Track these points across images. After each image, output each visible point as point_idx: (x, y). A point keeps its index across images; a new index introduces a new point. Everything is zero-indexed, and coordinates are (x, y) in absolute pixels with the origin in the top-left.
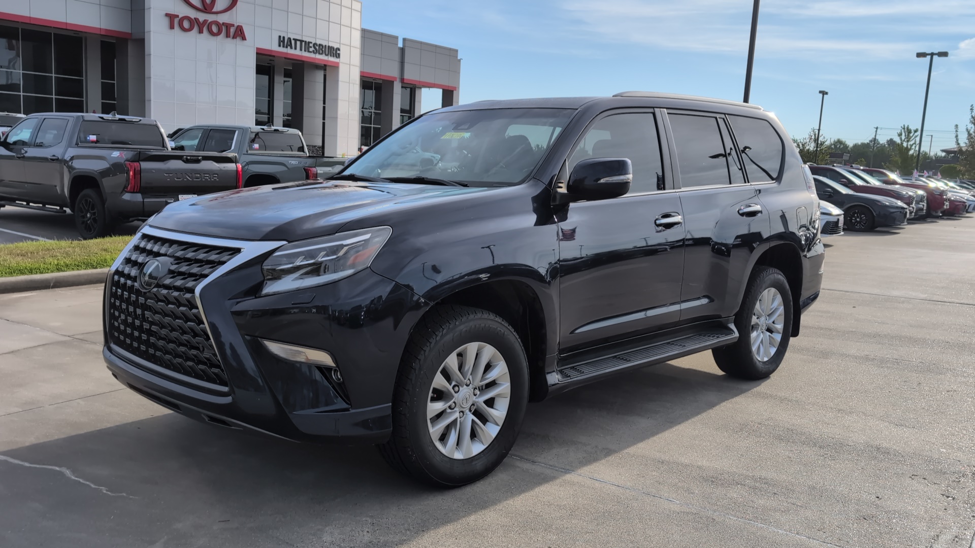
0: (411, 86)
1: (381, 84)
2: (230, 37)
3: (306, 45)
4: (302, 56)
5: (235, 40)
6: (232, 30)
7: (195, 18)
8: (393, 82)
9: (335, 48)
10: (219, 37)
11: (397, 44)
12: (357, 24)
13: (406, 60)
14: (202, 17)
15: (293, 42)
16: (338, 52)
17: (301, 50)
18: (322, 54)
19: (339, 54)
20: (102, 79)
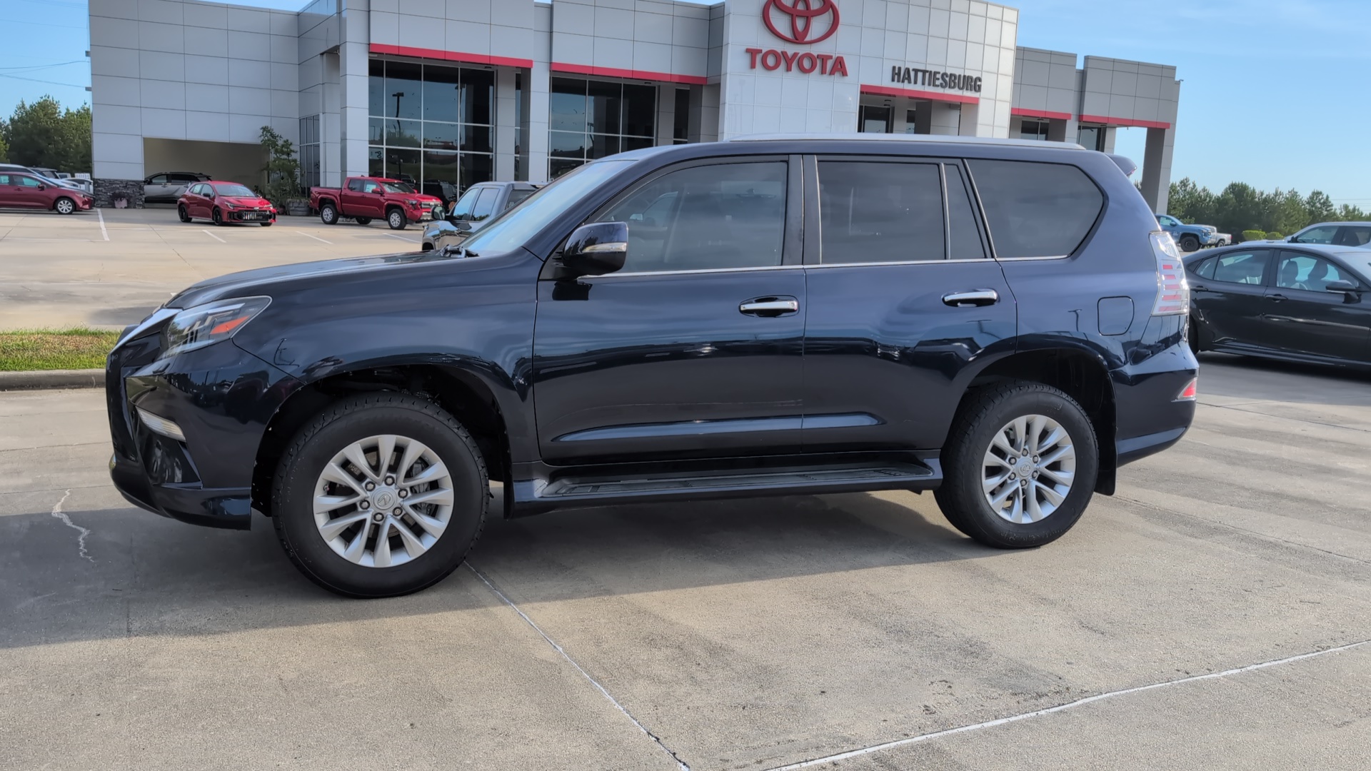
0: (1099, 126)
1: (1048, 124)
2: (825, 73)
3: (931, 77)
4: (924, 92)
5: (833, 76)
6: (830, 64)
7: (782, 52)
8: (1065, 121)
9: (974, 77)
10: (811, 74)
11: (1075, 66)
12: (1009, 40)
13: (1088, 87)
14: (791, 49)
15: (912, 74)
16: (978, 83)
17: (923, 84)
18: (954, 87)
19: (980, 86)
20: (675, 137)
